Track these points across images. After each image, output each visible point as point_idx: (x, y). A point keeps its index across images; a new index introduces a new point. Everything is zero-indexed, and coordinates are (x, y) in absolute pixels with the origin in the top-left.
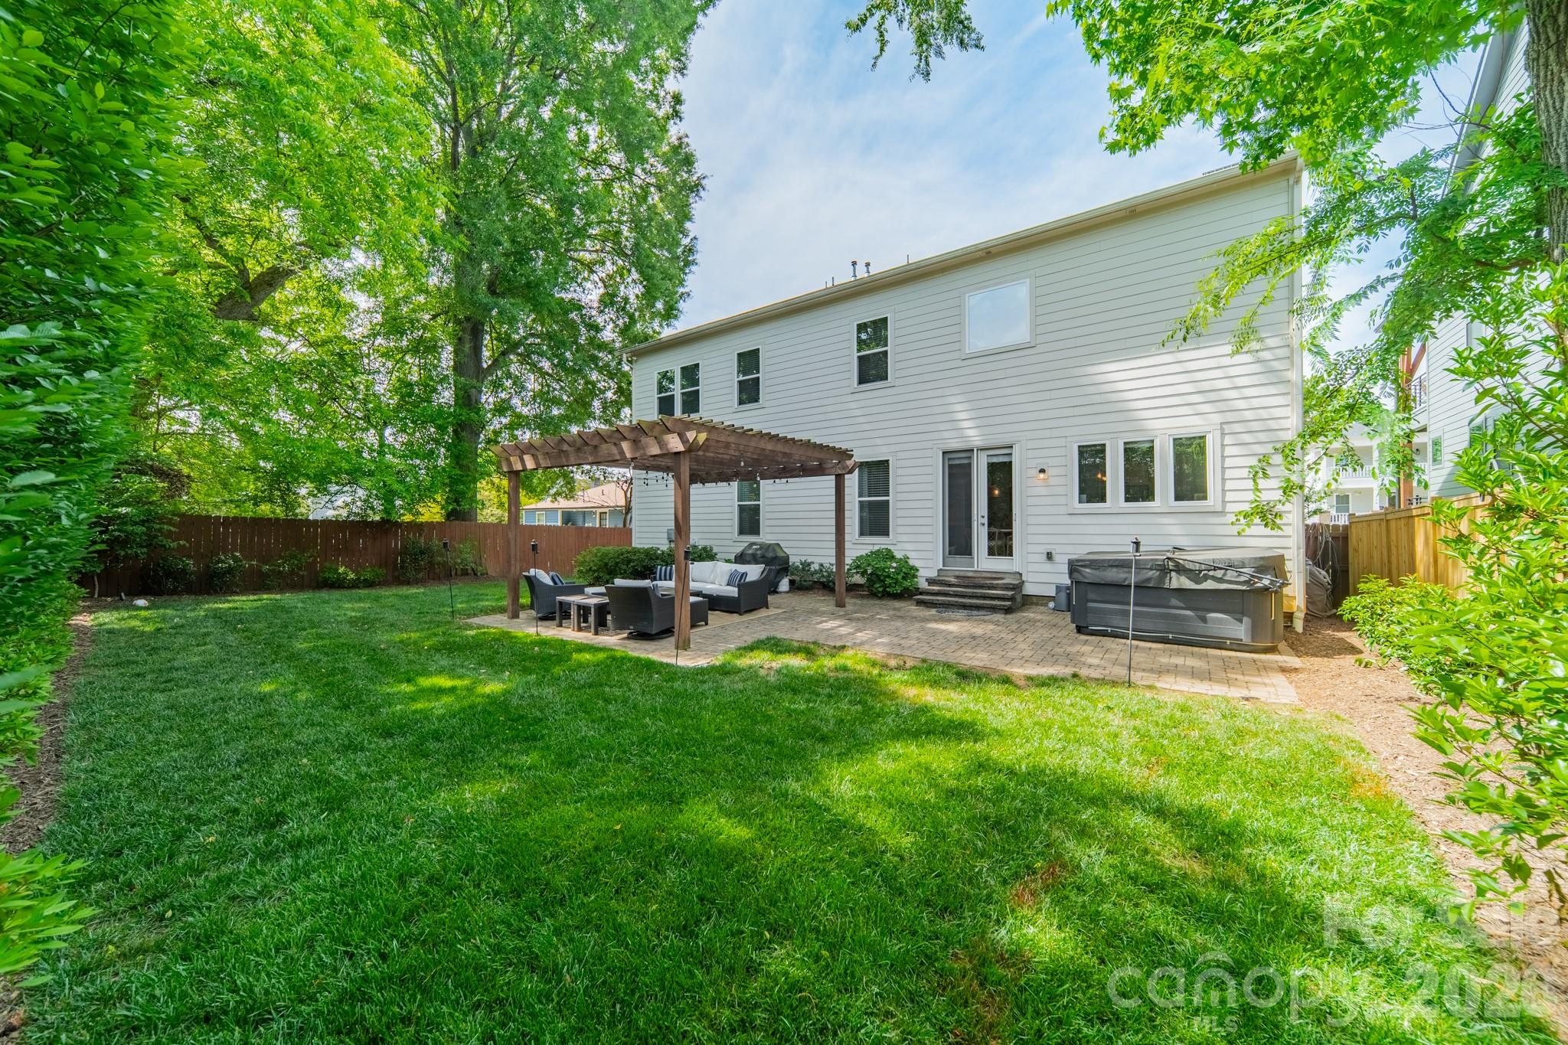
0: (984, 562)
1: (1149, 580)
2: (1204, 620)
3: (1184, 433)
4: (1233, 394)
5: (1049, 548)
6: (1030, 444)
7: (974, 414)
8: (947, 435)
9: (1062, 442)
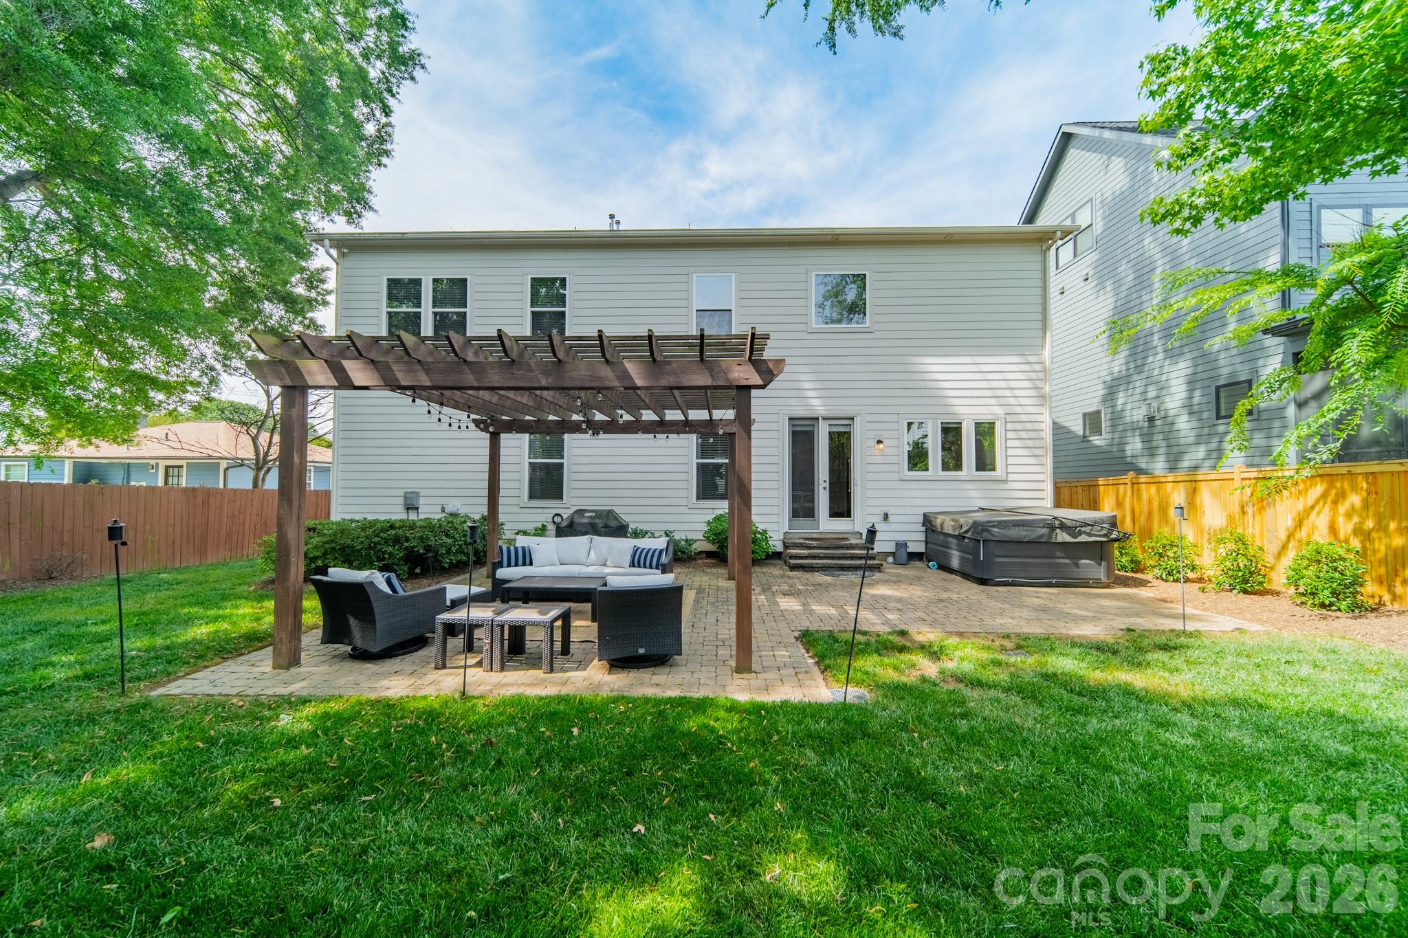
0: (827, 525)
1: (1042, 536)
2: (1077, 566)
3: (981, 419)
4: (1007, 393)
5: (886, 510)
6: (869, 418)
7: (818, 385)
8: (793, 402)
9: (895, 418)
